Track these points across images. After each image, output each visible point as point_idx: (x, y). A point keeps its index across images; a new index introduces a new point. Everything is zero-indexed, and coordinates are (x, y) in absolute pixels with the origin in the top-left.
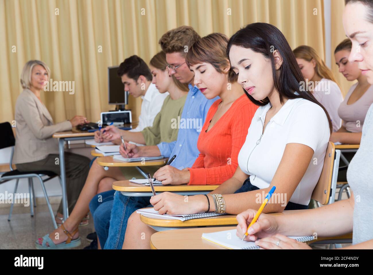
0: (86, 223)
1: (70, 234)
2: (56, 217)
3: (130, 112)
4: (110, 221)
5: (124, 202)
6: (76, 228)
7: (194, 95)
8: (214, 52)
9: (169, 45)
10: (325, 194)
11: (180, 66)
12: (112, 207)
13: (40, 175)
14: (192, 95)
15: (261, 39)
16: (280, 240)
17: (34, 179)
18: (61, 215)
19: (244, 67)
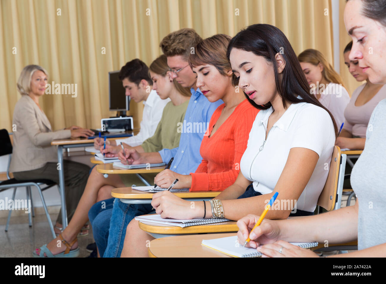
0: (86, 233)
1: (69, 244)
2: (55, 227)
3: (132, 118)
4: (110, 230)
5: (123, 210)
6: (75, 238)
7: (197, 99)
8: (217, 54)
9: (170, 48)
10: (331, 200)
11: (182, 70)
12: (111, 216)
13: (38, 184)
14: (194, 99)
15: (263, 41)
16: (283, 248)
17: (32, 188)
18: (60, 225)
19: (245, 70)
